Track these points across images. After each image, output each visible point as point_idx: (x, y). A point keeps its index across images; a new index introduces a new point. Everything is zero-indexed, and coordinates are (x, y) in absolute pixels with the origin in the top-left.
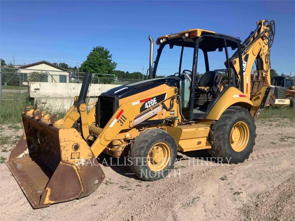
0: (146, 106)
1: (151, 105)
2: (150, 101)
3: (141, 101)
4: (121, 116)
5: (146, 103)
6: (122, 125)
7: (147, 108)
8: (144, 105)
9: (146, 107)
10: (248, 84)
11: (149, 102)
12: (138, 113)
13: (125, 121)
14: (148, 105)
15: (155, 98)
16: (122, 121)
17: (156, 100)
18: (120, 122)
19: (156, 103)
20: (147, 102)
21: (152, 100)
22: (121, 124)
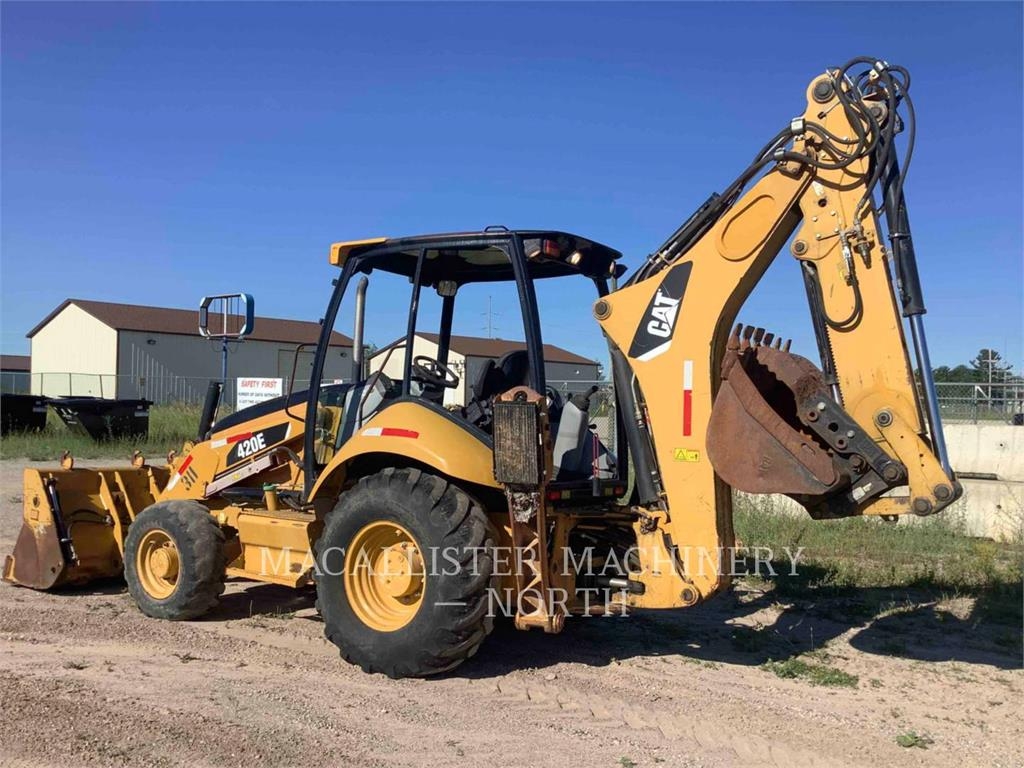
0: (241, 453)
1: (250, 449)
2: (249, 440)
3: (230, 440)
4: (188, 469)
5: (240, 445)
6: (188, 489)
7: (241, 458)
8: (235, 449)
9: (239, 455)
10: (694, 396)
11: (247, 442)
12: (223, 467)
13: (194, 481)
14: (245, 449)
15: (261, 435)
16: (190, 480)
17: (263, 440)
18: (185, 481)
19: (264, 446)
20: (242, 442)
21: (253, 438)
22: (188, 486)
